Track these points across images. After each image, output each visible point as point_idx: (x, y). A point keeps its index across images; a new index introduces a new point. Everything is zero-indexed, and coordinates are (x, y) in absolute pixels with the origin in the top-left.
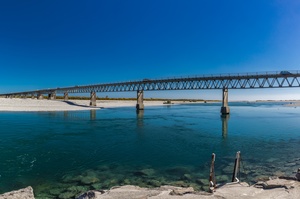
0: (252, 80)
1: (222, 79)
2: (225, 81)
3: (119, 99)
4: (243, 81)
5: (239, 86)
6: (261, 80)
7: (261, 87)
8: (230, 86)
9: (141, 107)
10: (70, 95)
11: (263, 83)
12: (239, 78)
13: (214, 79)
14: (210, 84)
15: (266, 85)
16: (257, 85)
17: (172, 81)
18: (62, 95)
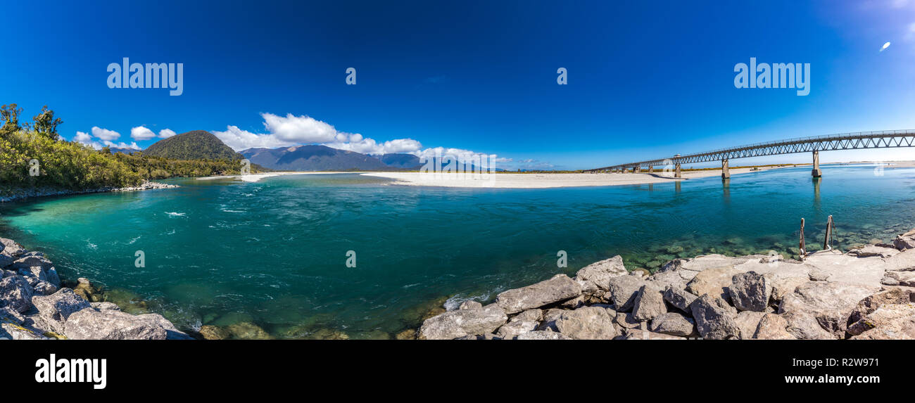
0: (844, 142)
1: (811, 142)
2: (815, 144)
3: (704, 169)
4: (834, 142)
5: (830, 148)
6: (855, 141)
7: (854, 148)
8: (820, 148)
9: (726, 176)
10: (655, 168)
11: (857, 144)
12: (830, 140)
13: (802, 142)
14: (799, 147)
15: (860, 145)
16: (850, 146)
17: (758, 147)
18: (647, 168)
